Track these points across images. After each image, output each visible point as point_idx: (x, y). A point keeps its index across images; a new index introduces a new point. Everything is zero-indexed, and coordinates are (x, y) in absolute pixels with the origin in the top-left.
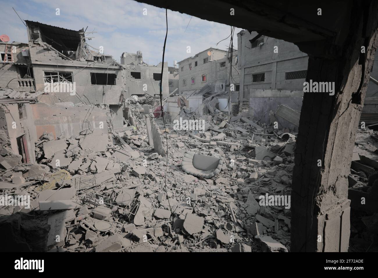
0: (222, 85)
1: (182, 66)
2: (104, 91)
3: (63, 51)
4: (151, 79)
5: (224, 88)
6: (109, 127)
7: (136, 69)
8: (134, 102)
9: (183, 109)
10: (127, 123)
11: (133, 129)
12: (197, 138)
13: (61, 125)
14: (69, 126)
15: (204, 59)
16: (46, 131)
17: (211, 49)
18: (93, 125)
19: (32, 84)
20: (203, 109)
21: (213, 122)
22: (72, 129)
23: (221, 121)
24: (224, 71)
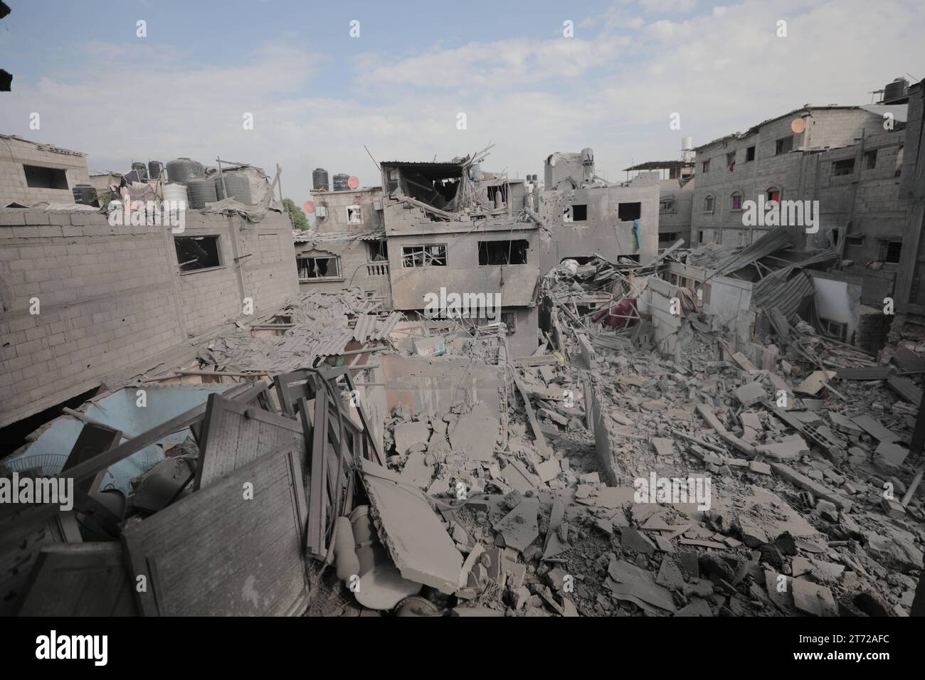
0: (835, 233)
1: (705, 157)
2: (502, 279)
3: (434, 182)
4: (612, 219)
5: (841, 243)
6: (501, 400)
7: (576, 198)
8: (569, 277)
9: (687, 321)
10: (546, 342)
11: (557, 362)
12: (716, 430)
13: (421, 391)
14: (434, 393)
15: (777, 141)
16: (400, 403)
17: (806, 112)
18: (472, 395)
19: (385, 270)
20: (750, 327)
21: (781, 367)
22: (438, 399)
23: (811, 367)
24: (845, 188)
